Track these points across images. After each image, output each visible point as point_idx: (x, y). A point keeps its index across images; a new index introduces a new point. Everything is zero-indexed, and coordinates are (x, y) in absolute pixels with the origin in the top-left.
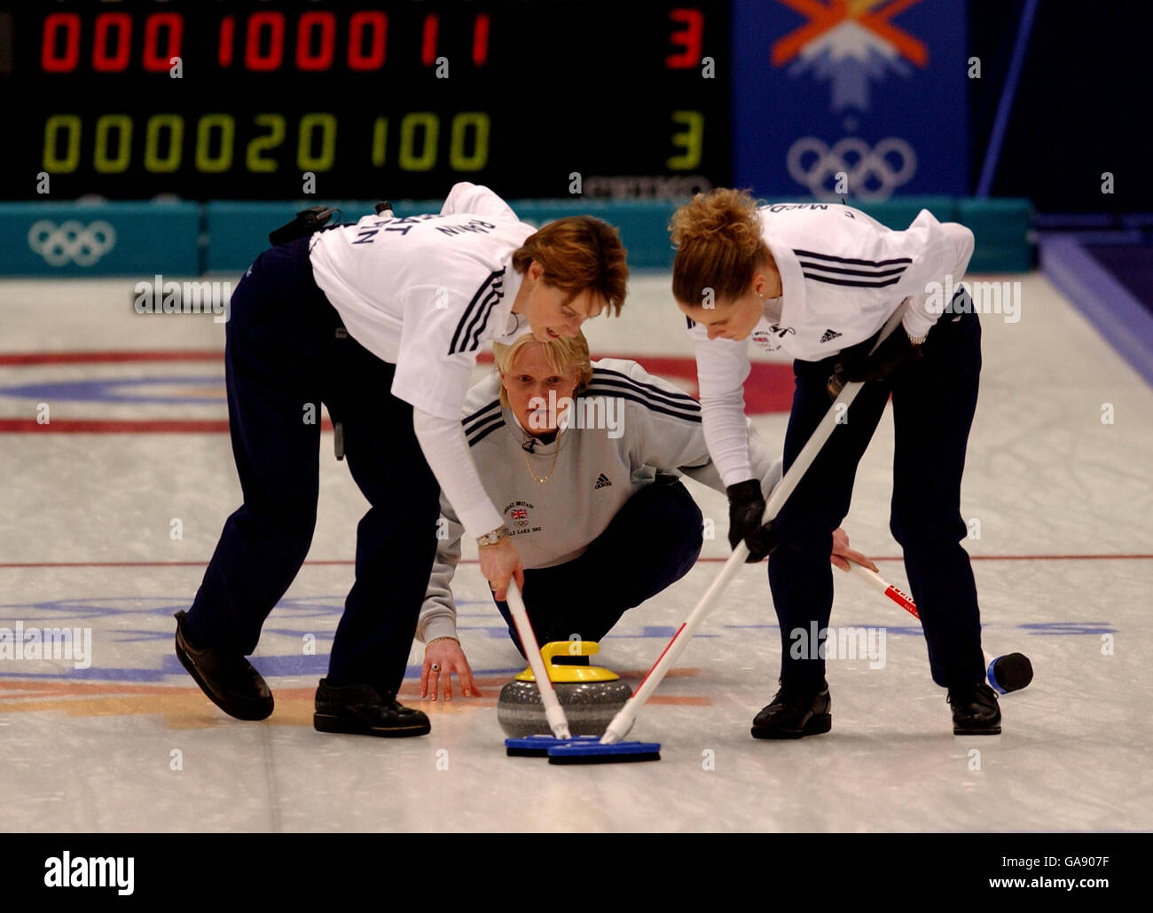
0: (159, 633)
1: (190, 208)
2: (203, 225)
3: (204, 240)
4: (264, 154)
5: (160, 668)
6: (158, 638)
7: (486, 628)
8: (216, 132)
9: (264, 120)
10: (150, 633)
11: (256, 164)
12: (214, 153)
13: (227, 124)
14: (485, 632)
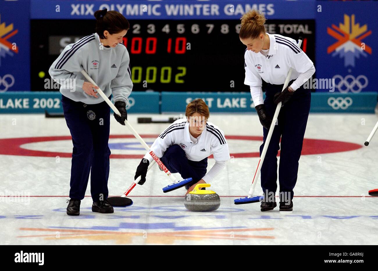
0: (121, 216)
1: (157, 93)
2: (160, 98)
3: (160, 103)
4: (180, 78)
5: (118, 226)
6: (120, 218)
7: (215, 216)
8: (166, 72)
9: (180, 68)
10: (119, 216)
11: (178, 81)
12: (166, 78)
13: (169, 69)
14: (215, 217)
